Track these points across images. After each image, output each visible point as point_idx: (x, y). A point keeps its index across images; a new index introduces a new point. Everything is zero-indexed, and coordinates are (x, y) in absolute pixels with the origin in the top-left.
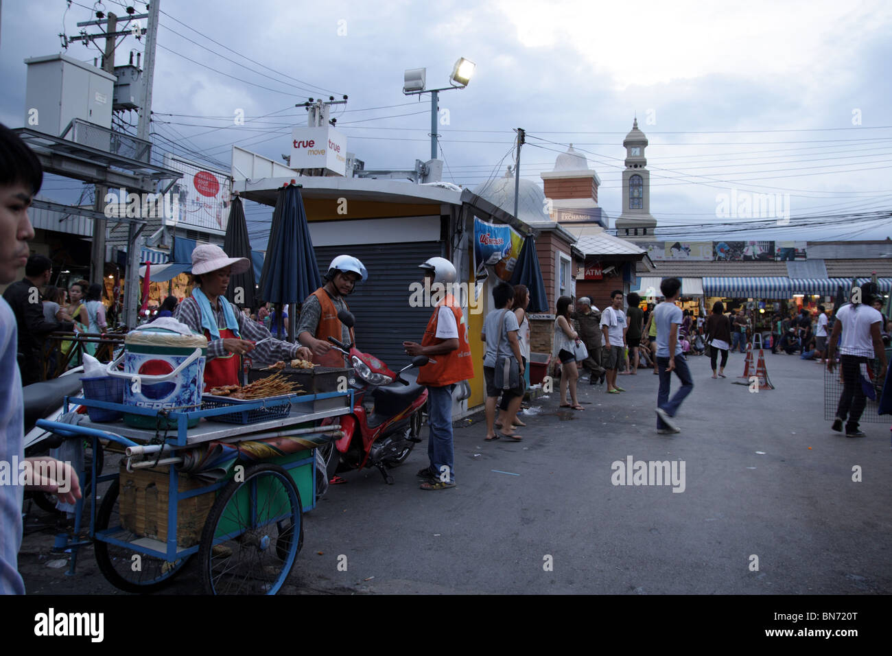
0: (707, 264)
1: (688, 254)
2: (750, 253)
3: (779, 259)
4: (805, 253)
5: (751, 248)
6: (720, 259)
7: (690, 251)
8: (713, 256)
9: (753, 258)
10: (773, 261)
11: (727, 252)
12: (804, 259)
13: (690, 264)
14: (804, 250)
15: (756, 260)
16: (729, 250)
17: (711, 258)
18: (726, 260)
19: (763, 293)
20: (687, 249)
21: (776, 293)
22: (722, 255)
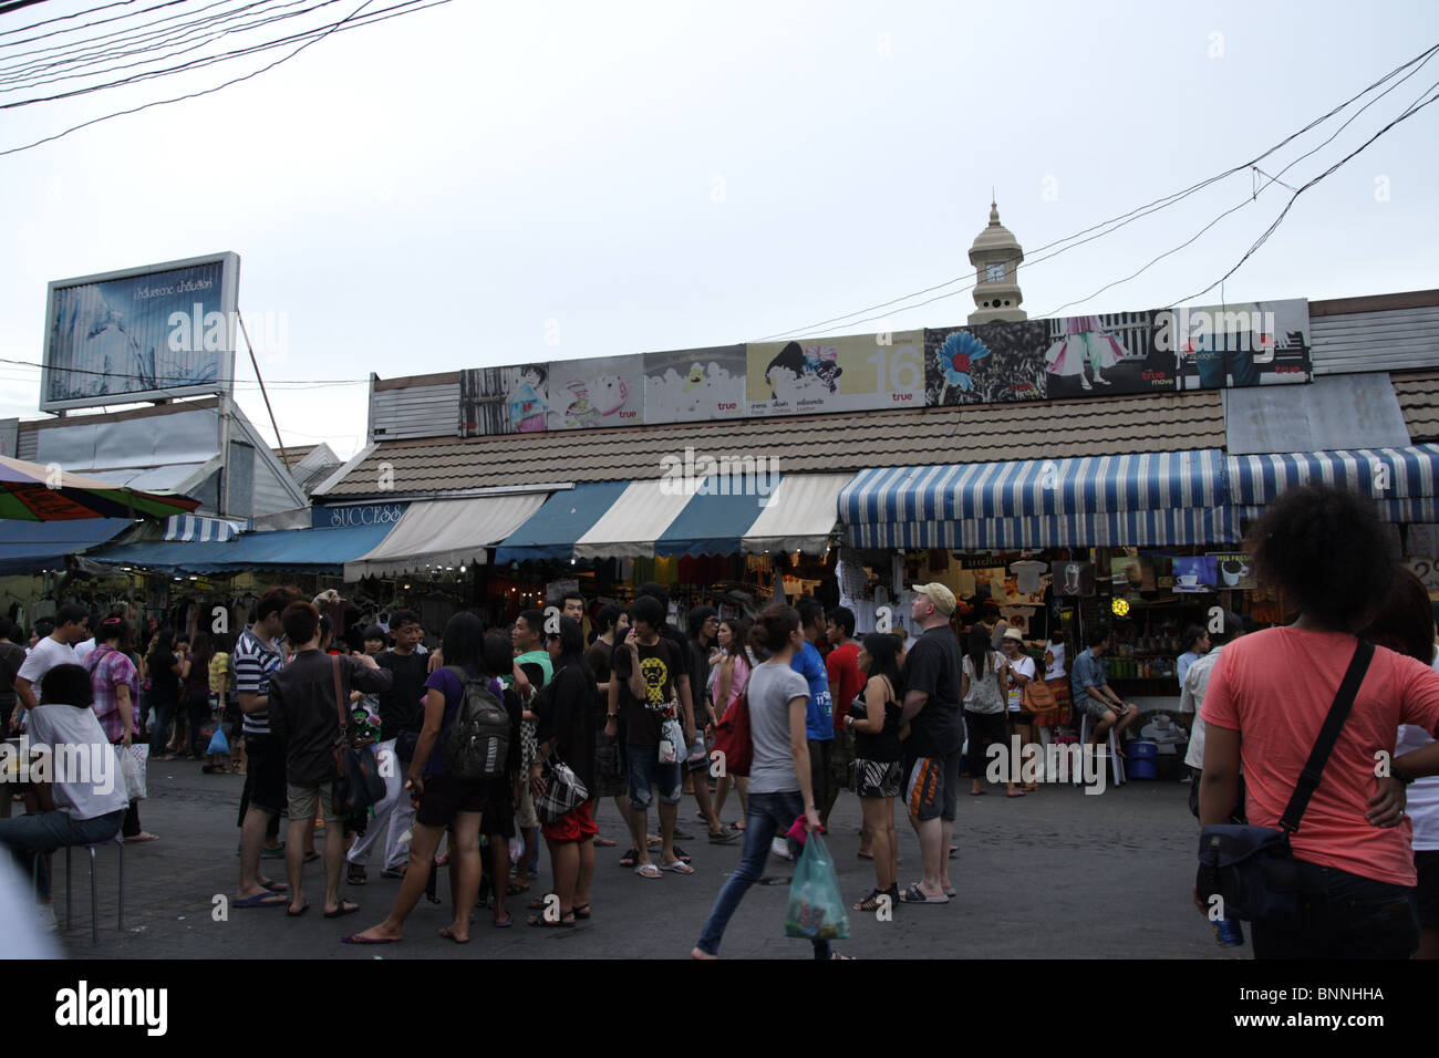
0: (903, 419)
1: (833, 388)
2: (1071, 367)
3: (1193, 382)
4: (1305, 351)
5: (1075, 342)
6: (953, 398)
7: (839, 372)
8: (929, 386)
9: (1086, 385)
10: (1170, 391)
11: (983, 368)
12: (1301, 376)
13: (841, 423)
14: (1299, 335)
15: (1099, 393)
16: (987, 361)
17: (921, 398)
18: (980, 402)
19: (1101, 520)
20: (828, 365)
21: (1160, 517)
22: (962, 381)
